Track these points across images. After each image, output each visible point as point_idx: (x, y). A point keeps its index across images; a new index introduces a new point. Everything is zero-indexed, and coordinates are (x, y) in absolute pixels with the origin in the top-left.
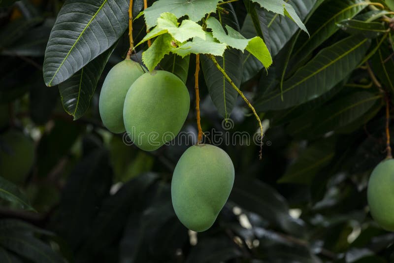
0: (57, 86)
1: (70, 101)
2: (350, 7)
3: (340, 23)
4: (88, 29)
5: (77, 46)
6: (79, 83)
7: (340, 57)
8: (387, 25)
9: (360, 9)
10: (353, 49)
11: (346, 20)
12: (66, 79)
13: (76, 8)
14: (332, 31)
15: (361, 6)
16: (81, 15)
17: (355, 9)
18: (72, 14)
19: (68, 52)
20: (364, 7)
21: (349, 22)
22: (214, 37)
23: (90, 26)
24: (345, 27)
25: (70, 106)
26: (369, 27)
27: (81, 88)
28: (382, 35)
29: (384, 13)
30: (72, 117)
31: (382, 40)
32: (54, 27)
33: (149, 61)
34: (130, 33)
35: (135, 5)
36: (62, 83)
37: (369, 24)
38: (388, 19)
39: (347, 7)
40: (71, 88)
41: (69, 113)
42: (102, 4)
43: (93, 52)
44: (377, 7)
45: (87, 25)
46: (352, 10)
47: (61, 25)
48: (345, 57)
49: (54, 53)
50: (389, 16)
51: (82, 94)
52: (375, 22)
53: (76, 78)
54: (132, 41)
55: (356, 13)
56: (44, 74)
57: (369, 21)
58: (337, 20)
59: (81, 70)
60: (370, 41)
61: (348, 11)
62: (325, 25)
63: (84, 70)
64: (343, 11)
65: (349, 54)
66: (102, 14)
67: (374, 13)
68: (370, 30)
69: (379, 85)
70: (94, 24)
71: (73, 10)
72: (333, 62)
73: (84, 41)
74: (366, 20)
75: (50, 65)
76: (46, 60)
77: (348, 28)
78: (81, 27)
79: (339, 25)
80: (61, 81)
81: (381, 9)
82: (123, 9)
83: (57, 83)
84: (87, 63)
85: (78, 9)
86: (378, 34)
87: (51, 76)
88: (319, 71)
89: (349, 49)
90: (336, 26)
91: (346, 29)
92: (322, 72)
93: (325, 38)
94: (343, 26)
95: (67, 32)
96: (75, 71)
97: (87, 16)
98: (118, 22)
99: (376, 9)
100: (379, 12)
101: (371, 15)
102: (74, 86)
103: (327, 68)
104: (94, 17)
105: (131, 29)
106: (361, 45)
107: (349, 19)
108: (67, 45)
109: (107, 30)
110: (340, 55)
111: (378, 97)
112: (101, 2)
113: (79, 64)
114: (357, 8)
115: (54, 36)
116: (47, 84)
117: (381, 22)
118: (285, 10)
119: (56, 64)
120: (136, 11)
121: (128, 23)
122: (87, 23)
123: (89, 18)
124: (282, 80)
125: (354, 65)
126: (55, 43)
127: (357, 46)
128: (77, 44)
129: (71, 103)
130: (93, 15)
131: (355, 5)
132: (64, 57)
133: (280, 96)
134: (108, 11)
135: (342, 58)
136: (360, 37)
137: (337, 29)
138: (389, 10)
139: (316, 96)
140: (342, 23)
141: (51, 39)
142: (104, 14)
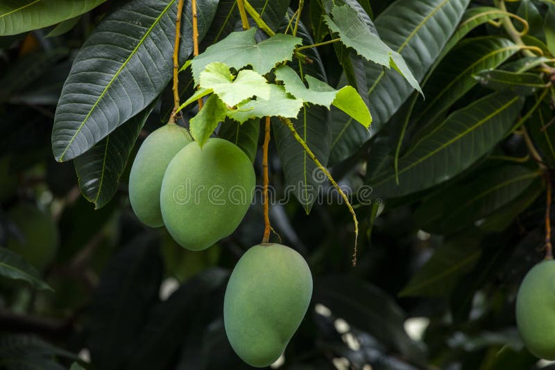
0: (71, 161)
1: (90, 182)
2: (494, 53)
3: (477, 75)
4: (116, 82)
5: (100, 105)
6: (103, 157)
7: (480, 123)
8: (547, 77)
9: (508, 55)
10: (498, 111)
11: (487, 70)
12: (84, 151)
13: (98, 52)
14: (468, 86)
15: (510, 51)
16: (106, 62)
17: (501, 56)
18: (94, 61)
19: (86, 114)
20: (513, 53)
21: (491, 73)
22: (287, 92)
23: (119, 77)
24: (485, 80)
25: (90, 189)
26: (520, 80)
27: (107, 164)
28: (540, 91)
29: (543, 60)
30: (93, 205)
31: (541, 98)
32: (68, 79)
33: (199, 132)
34: (175, 87)
35: (182, 47)
36: (78, 157)
37: (520, 76)
38: (548, 70)
39: (489, 52)
40: (91, 164)
41: (88, 199)
42: (136, 46)
43: (122, 114)
44: (533, 51)
45: (115, 76)
46: (496, 56)
47: (79, 76)
48: (487, 122)
49: (67, 115)
50: (550, 64)
51: (106, 172)
52: (528, 74)
53: (98, 150)
54: (177, 98)
55: (502, 60)
56: (54, 144)
57: (521, 71)
58: (475, 71)
59: (106, 138)
60: (523, 99)
61: (491, 57)
62: (458, 77)
63: (109, 139)
64: (484, 58)
65: (492, 118)
66: (135, 60)
67: (528, 61)
68: (522, 84)
69: (539, 158)
70: (124, 74)
71: (96, 55)
72: (470, 129)
73: (111, 98)
74: (517, 70)
75: (61, 131)
76: (56, 125)
77: (489, 81)
78: (106, 79)
79: (477, 78)
80: (77, 154)
81: (539, 55)
82: (166, 53)
83: (72, 157)
84: (114, 129)
85: (102, 54)
86: (534, 90)
87: (63, 147)
88: (451, 142)
89: (492, 111)
90: (474, 79)
91: (486, 83)
92: (454, 144)
93: (458, 96)
94: (483, 79)
95: (86, 86)
96: (98, 141)
97: (114, 64)
98: (158, 71)
99: (532, 55)
100: (535, 59)
101: (524, 63)
102: (96, 162)
103: (462, 138)
104: (124, 64)
105: (176, 81)
106: (511, 105)
107: (492, 69)
108: (86, 103)
109: (143, 82)
110: (480, 119)
111: (536, 174)
112: (133, 44)
113: (102, 130)
114: (504, 53)
115: (68, 92)
116: (57, 159)
117: (539, 73)
118: (391, 59)
119: (71, 131)
120: (183, 56)
121: (173, 73)
122: (115, 74)
123: (116, 66)
124: (397, 155)
125: (501, 134)
126: (69, 101)
127: (504, 107)
128: (100, 102)
129: (91, 186)
130: (123, 62)
131: (501, 50)
132: (82, 121)
133: (395, 178)
134: (144, 55)
135: (483, 124)
136: (508, 94)
137: (474, 84)
138: (551, 56)
139: (447, 178)
140: (481, 75)
141: (63, 96)
142: (139, 61)
